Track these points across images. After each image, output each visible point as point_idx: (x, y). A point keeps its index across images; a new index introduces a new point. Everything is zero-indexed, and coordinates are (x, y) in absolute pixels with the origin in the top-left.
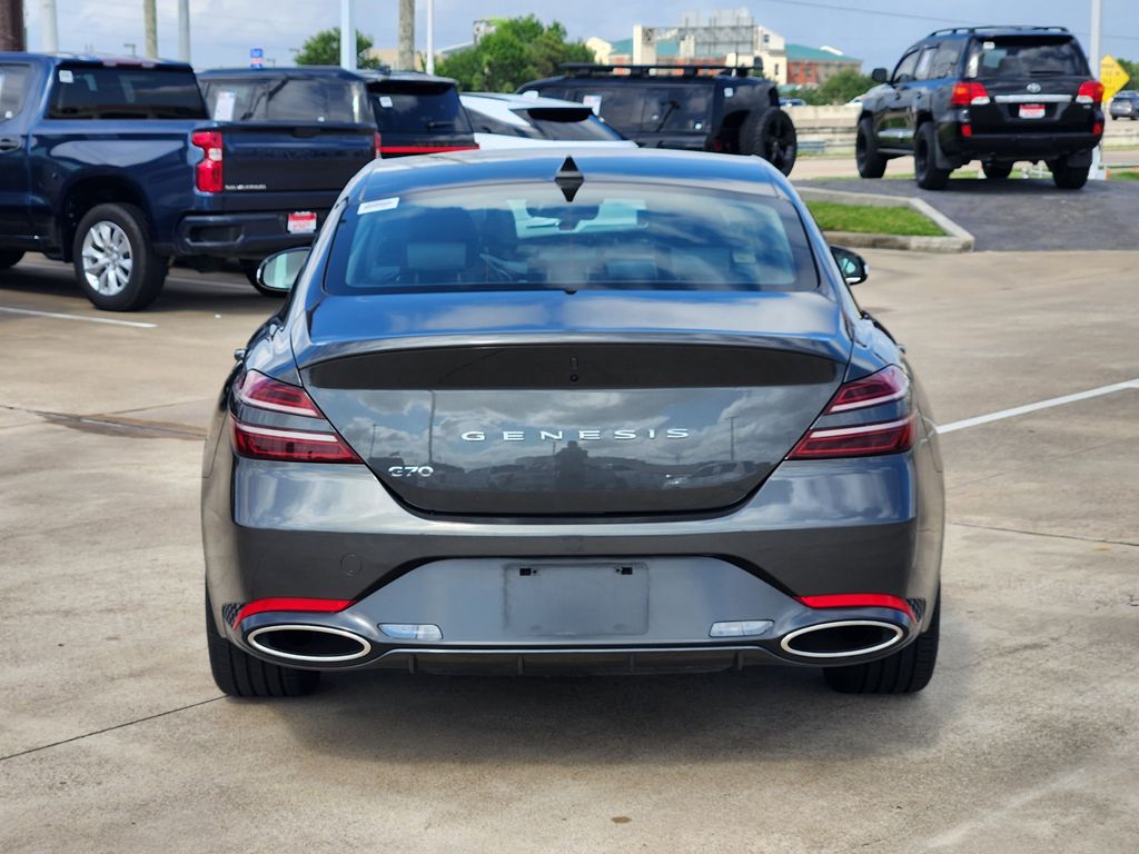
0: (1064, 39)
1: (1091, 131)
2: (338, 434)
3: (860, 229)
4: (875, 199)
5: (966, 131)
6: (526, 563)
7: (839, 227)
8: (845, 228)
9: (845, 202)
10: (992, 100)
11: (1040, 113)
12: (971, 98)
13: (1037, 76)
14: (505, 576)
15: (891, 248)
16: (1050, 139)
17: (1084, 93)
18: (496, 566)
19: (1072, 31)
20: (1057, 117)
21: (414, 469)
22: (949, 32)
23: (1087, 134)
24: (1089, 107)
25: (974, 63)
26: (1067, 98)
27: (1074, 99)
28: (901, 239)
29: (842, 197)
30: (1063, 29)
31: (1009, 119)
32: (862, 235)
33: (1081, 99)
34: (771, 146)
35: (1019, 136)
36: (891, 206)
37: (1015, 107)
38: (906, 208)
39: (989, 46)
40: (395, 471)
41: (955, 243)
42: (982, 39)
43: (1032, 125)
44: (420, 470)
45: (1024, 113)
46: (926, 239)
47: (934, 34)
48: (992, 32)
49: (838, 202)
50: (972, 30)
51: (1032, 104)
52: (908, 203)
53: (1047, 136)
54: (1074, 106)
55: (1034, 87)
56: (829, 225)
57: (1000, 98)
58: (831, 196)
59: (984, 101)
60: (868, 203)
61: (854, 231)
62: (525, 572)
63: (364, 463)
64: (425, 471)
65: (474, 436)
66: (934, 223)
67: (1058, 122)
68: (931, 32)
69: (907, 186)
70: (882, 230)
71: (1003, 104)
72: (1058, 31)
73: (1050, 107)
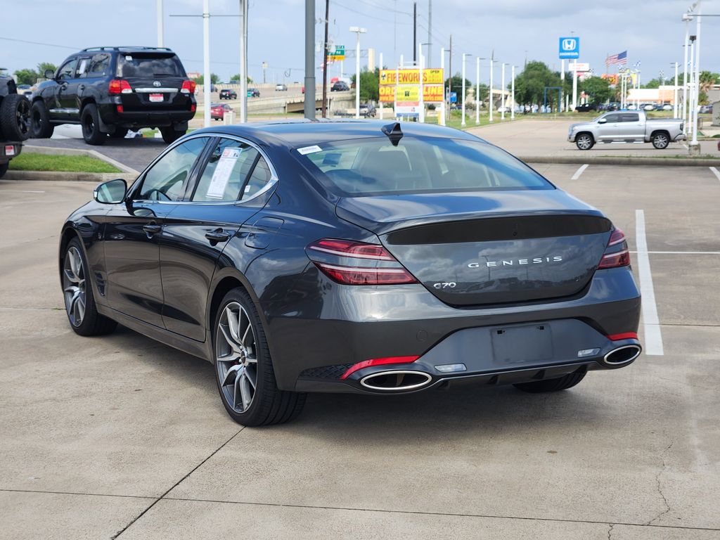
0: (170, 55)
1: (190, 109)
2: (405, 268)
3: (66, 169)
4: (65, 151)
5: (120, 109)
6: (500, 328)
7: (52, 168)
8: (56, 169)
9: (47, 153)
10: (134, 91)
11: (161, 99)
12: (121, 89)
13: (158, 77)
14: (491, 334)
15: (90, 180)
16: (168, 114)
17: (185, 88)
18: (487, 331)
19: (173, 51)
20: (171, 101)
21: (447, 284)
22: (99, 49)
23: (187, 111)
24: (187, 95)
25: (120, 67)
26: (175, 90)
27: (179, 91)
28: (96, 175)
29: (45, 150)
30: (168, 49)
31: (144, 102)
32: (69, 173)
33: (183, 91)
34: (20, 118)
35: (150, 113)
36: (77, 155)
37: (147, 95)
38: (87, 156)
39: (129, 58)
40: (437, 286)
41: (130, 176)
42: (124, 55)
43: (157, 106)
44: (450, 284)
45: (152, 99)
46: (112, 174)
47: (86, 50)
48: (129, 51)
49: (42, 153)
50: (116, 49)
51: (156, 93)
52: (88, 153)
53: (165, 112)
54: (180, 95)
55: (157, 83)
56: (45, 167)
57: (138, 90)
58: (37, 149)
59: (130, 91)
60: (62, 154)
61: (64, 171)
62: (500, 332)
63: (420, 283)
64: (452, 285)
65: (474, 265)
66: (110, 164)
67: (170, 104)
68: (85, 48)
69: (77, 142)
70: (81, 170)
71: (140, 93)
72: (165, 51)
73: (166, 95)
